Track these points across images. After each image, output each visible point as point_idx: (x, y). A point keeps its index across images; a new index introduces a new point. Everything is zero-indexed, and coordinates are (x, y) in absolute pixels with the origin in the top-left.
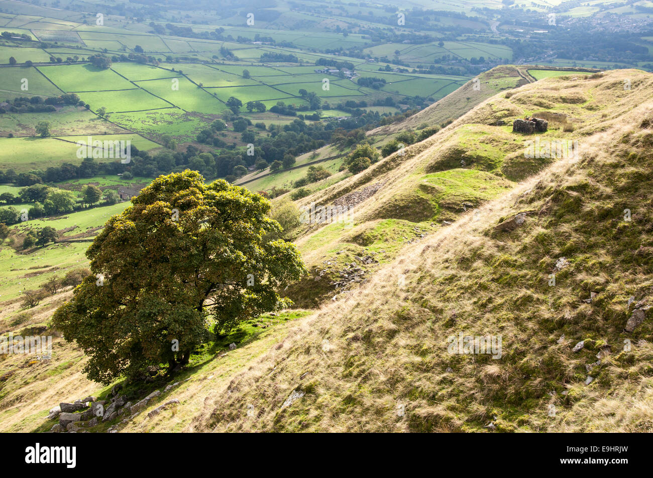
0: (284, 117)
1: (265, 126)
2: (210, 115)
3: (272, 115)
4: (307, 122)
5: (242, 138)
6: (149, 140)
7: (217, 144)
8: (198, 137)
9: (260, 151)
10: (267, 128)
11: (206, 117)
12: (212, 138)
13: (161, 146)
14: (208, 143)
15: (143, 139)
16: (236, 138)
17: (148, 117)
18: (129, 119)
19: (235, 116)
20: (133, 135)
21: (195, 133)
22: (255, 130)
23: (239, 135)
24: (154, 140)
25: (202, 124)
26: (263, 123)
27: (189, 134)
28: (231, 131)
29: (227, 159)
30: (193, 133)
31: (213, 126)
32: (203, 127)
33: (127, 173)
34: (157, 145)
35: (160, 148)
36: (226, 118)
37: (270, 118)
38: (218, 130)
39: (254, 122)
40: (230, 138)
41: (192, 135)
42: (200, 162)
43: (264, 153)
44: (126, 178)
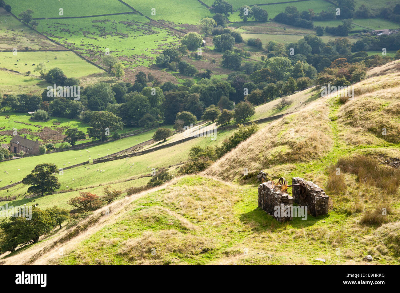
0: (293, 30)
1: (261, 44)
2: (183, 26)
3: (276, 26)
4: (326, 39)
5: (223, 62)
6: (88, 61)
7: (184, 70)
8: (158, 60)
9: (228, 88)
10: (264, 47)
11: (178, 28)
12: (178, 60)
13: (102, 71)
14: (171, 69)
15: (80, 60)
16: (214, 61)
17: (93, 26)
18: (66, 28)
19: (219, 28)
20: (67, 53)
21: (156, 53)
22: (246, 50)
23: (219, 58)
24: (94, 62)
25: (170, 40)
26: (258, 40)
27: (149, 54)
28: (211, 51)
29: (178, 98)
30: (154, 52)
31: (184, 42)
32: (171, 43)
33: (42, 112)
34: (97, 71)
35: (100, 75)
36: (205, 30)
37: (271, 31)
38: (190, 50)
39: (246, 37)
40: (206, 61)
41: (152, 56)
42: (142, 100)
43: (235, 91)
44: (39, 118)
